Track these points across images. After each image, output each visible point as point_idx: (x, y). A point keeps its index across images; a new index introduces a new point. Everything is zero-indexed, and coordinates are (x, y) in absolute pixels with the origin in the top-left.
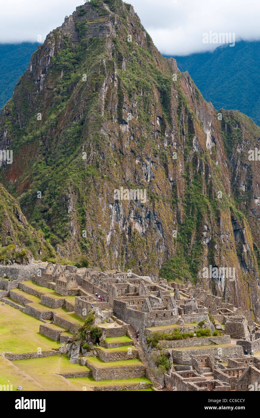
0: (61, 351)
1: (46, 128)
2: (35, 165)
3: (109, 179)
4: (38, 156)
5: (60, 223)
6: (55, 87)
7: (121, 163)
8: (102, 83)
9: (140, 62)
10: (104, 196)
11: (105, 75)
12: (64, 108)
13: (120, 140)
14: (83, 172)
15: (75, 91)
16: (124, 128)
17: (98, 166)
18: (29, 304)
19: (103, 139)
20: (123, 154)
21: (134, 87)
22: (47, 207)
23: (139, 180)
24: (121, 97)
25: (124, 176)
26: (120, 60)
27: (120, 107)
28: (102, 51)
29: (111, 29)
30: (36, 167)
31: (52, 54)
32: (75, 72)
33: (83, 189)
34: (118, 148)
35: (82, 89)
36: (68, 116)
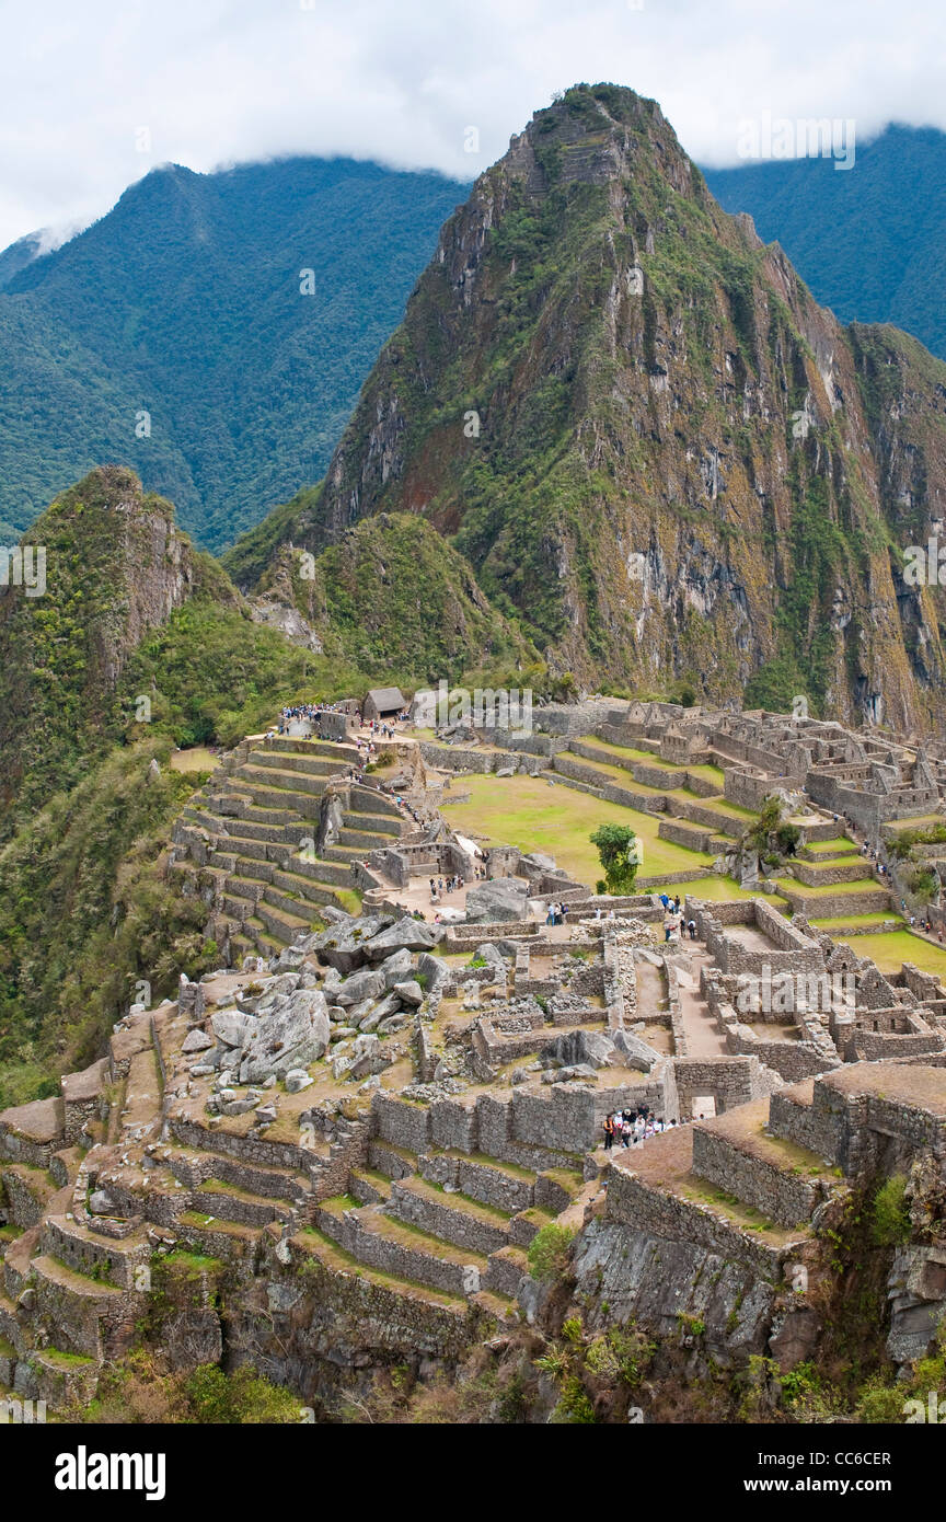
0: (718, 868)
1: (487, 392)
2: (467, 472)
3: (636, 500)
4: (472, 452)
5: (543, 600)
6: (501, 298)
7: (657, 461)
8: (610, 287)
9: (684, 232)
10: (627, 537)
11: (614, 269)
12: (525, 345)
13: (653, 411)
14: (582, 487)
15: (548, 307)
16: (661, 384)
17: (612, 473)
18: (612, 783)
19: (618, 412)
20: (660, 442)
21: (677, 291)
22: (512, 565)
23: (695, 496)
24: (650, 317)
25: (665, 491)
26: (641, 230)
27: (649, 338)
28: (601, 213)
29: (617, 160)
30: (470, 477)
31: (487, 223)
32: (542, 262)
33: (586, 524)
34: (648, 429)
35: (564, 300)
36: (535, 362)
